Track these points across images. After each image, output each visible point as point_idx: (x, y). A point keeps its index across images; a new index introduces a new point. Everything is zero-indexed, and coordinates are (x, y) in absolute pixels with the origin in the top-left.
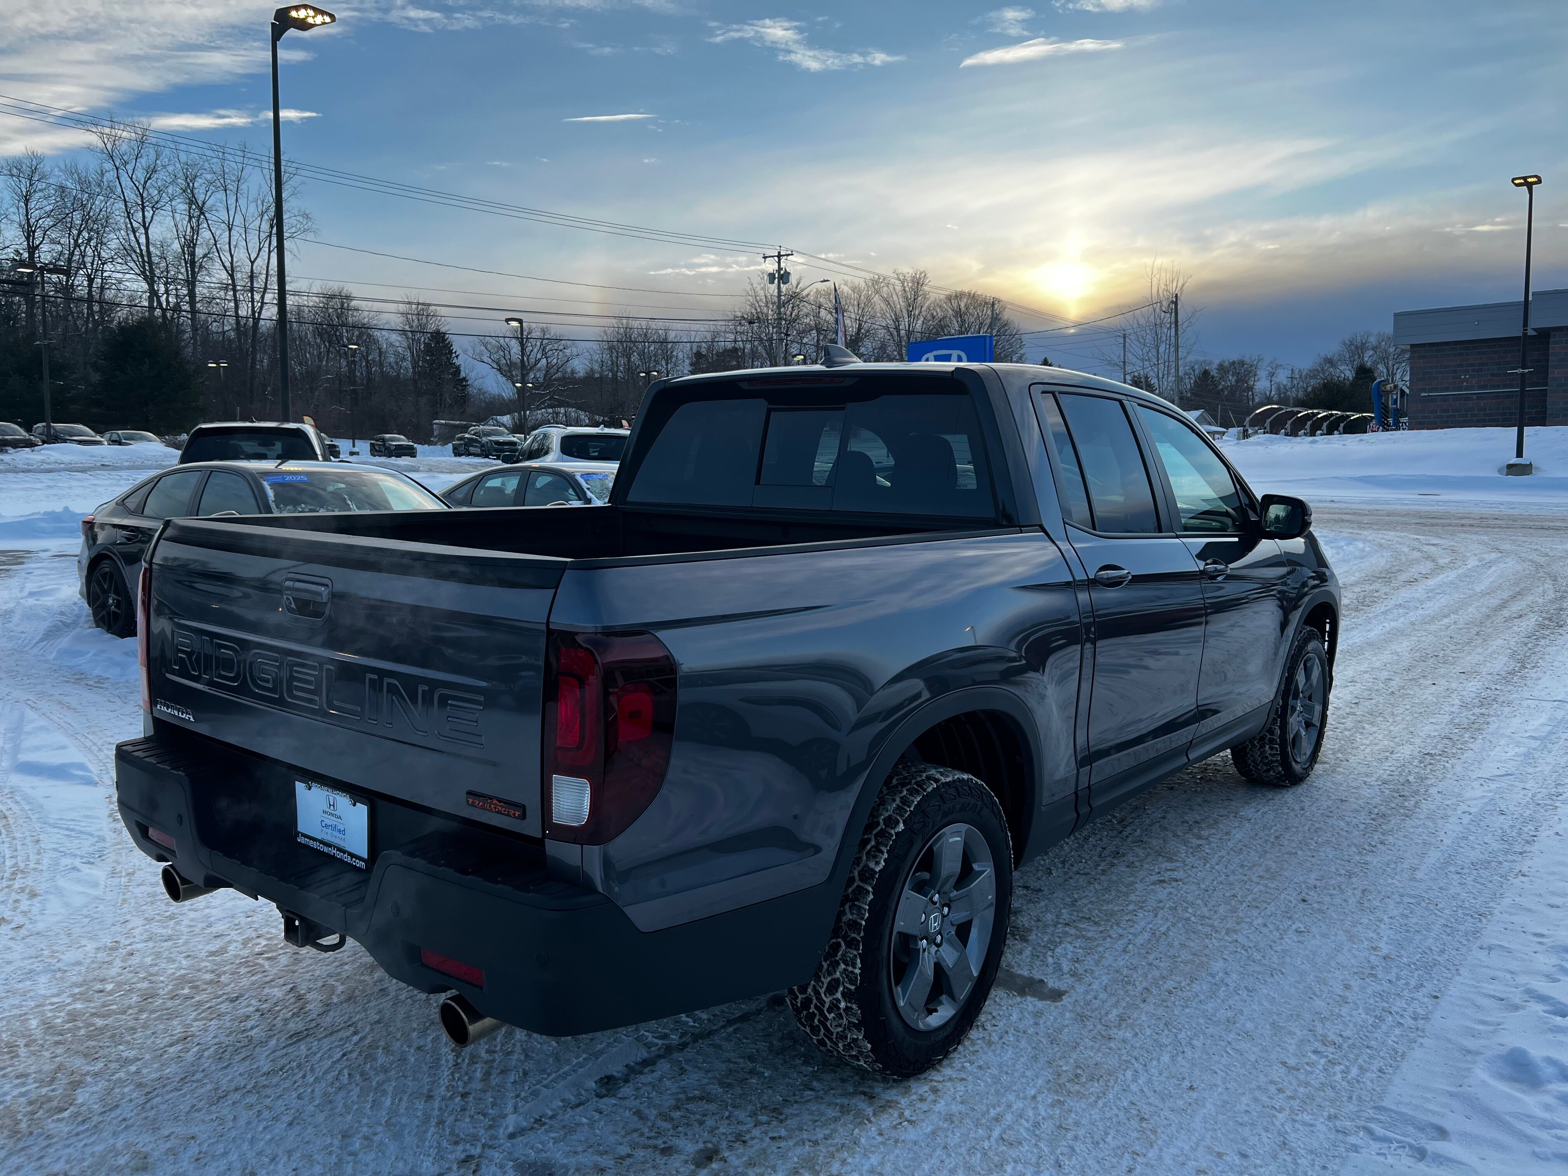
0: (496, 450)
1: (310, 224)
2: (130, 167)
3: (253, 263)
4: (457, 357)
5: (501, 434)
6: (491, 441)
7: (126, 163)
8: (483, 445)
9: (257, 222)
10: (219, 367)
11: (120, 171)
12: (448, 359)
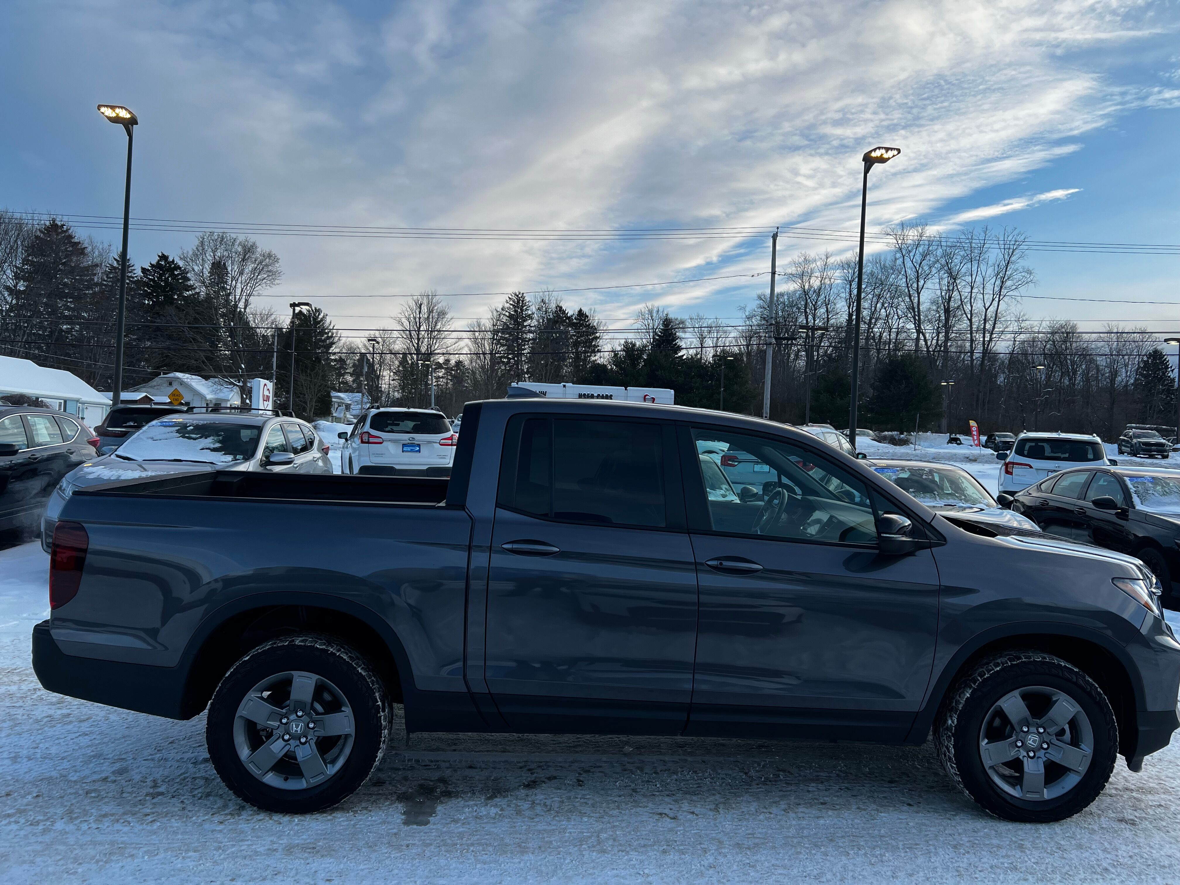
0: (1144, 450)
1: (1032, 277)
2: (912, 254)
3: (987, 310)
4: (1172, 371)
5: (1153, 436)
6: (1140, 442)
7: (910, 251)
8: (1132, 446)
9: (993, 280)
10: (948, 385)
11: (905, 257)
12: (1164, 374)
